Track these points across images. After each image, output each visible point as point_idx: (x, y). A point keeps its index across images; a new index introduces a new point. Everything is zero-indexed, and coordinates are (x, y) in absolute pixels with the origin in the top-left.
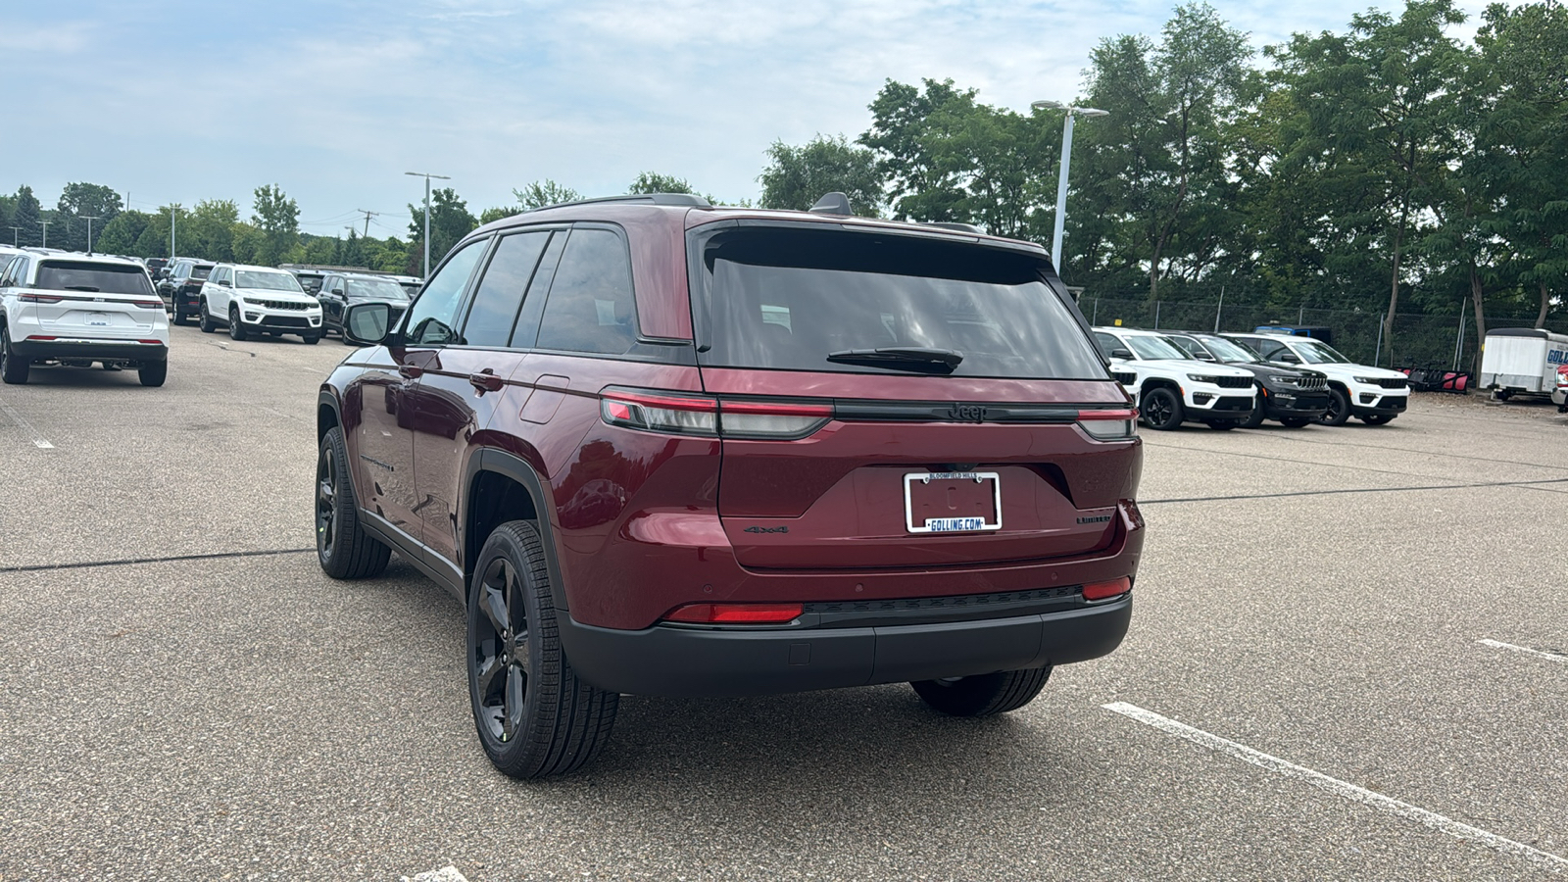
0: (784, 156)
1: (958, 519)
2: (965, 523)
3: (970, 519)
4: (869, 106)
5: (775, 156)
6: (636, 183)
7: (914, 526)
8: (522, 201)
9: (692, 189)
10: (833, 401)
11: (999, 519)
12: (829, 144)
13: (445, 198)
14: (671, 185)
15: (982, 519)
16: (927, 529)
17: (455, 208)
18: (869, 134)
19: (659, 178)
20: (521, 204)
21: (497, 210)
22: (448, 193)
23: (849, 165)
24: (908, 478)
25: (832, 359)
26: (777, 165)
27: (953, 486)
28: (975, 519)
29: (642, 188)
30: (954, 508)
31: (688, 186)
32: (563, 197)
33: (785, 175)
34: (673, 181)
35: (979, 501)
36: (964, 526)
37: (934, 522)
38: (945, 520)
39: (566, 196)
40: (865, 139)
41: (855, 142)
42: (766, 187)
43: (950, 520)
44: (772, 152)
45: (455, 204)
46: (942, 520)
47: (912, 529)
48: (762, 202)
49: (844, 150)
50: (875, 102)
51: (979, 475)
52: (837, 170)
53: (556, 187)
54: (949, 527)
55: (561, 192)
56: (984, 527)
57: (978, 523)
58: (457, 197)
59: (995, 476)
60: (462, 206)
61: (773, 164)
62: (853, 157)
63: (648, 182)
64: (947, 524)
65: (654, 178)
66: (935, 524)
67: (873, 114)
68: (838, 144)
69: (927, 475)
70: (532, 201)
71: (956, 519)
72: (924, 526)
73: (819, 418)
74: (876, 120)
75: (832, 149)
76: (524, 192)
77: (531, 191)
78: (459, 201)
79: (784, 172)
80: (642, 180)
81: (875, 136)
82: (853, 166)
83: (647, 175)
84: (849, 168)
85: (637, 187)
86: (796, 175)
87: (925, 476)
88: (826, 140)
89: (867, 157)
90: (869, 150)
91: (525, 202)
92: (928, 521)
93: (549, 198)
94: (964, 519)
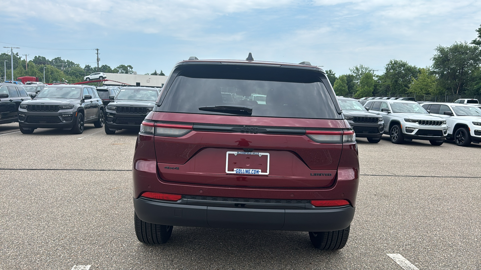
0: (442, 50)
1: (249, 169)
2: (251, 171)
3: (254, 170)
4: (476, 30)
5: (438, 51)
6: (389, 63)
7: (228, 171)
8: (351, 72)
9: (408, 64)
10: (194, 124)
11: (268, 171)
12: (460, 45)
13: (329, 73)
14: (401, 63)
15: (260, 170)
16: (234, 172)
17: (332, 76)
18: (476, 40)
19: (397, 61)
20: (351, 73)
21: (344, 75)
22: (330, 71)
23: (468, 52)
24: (228, 153)
25: (200, 109)
26: (439, 54)
27: (248, 157)
28: (256, 170)
29: (390, 65)
30: (249, 165)
31: (407, 63)
32: (365, 69)
33: (442, 57)
34: (402, 62)
35: (261, 164)
36: (251, 172)
37: (237, 170)
38: (243, 169)
39: (366, 69)
40: (474, 42)
41: (470, 43)
42: (434, 62)
43: (244, 169)
44: (437, 49)
45: (332, 74)
46: (241, 169)
47: (227, 172)
48: (433, 67)
49: (466, 47)
50: (479, 29)
51: (260, 153)
52: (463, 54)
53: (363, 67)
54: (244, 172)
55: (364, 68)
56: (260, 173)
57: (258, 172)
58: (333, 72)
59: (268, 154)
60: (334, 75)
61: (437, 53)
62: (470, 49)
63: (393, 63)
64: (243, 171)
65: (395, 61)
66: (238, 171)
67: (478, 33)
68: (464, 44)
69: (236, 153)
70: (355, 72)
71: (247, 169)
72: (233, 171)
73: (188, 130)
74: (479, 35)
75: (461, 46)
76: (353, 69)
77: (355, 68)
78: (333, 73)
79: (441, 56)
80: (391, 62)
81: (479, 41)
82: (469, 52)
83: (393, 60)
84: (468, 53)
85: (389, 64)
86: (446, 57)
87: (235, 153)
88: (459, 43)
89: (476, 49)
90: (477, 46)
91: (352, 72)
92: (235, 169)
93: (360, 70)
94: (251, 170)
